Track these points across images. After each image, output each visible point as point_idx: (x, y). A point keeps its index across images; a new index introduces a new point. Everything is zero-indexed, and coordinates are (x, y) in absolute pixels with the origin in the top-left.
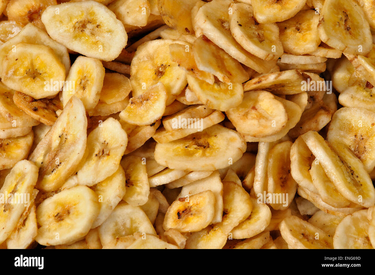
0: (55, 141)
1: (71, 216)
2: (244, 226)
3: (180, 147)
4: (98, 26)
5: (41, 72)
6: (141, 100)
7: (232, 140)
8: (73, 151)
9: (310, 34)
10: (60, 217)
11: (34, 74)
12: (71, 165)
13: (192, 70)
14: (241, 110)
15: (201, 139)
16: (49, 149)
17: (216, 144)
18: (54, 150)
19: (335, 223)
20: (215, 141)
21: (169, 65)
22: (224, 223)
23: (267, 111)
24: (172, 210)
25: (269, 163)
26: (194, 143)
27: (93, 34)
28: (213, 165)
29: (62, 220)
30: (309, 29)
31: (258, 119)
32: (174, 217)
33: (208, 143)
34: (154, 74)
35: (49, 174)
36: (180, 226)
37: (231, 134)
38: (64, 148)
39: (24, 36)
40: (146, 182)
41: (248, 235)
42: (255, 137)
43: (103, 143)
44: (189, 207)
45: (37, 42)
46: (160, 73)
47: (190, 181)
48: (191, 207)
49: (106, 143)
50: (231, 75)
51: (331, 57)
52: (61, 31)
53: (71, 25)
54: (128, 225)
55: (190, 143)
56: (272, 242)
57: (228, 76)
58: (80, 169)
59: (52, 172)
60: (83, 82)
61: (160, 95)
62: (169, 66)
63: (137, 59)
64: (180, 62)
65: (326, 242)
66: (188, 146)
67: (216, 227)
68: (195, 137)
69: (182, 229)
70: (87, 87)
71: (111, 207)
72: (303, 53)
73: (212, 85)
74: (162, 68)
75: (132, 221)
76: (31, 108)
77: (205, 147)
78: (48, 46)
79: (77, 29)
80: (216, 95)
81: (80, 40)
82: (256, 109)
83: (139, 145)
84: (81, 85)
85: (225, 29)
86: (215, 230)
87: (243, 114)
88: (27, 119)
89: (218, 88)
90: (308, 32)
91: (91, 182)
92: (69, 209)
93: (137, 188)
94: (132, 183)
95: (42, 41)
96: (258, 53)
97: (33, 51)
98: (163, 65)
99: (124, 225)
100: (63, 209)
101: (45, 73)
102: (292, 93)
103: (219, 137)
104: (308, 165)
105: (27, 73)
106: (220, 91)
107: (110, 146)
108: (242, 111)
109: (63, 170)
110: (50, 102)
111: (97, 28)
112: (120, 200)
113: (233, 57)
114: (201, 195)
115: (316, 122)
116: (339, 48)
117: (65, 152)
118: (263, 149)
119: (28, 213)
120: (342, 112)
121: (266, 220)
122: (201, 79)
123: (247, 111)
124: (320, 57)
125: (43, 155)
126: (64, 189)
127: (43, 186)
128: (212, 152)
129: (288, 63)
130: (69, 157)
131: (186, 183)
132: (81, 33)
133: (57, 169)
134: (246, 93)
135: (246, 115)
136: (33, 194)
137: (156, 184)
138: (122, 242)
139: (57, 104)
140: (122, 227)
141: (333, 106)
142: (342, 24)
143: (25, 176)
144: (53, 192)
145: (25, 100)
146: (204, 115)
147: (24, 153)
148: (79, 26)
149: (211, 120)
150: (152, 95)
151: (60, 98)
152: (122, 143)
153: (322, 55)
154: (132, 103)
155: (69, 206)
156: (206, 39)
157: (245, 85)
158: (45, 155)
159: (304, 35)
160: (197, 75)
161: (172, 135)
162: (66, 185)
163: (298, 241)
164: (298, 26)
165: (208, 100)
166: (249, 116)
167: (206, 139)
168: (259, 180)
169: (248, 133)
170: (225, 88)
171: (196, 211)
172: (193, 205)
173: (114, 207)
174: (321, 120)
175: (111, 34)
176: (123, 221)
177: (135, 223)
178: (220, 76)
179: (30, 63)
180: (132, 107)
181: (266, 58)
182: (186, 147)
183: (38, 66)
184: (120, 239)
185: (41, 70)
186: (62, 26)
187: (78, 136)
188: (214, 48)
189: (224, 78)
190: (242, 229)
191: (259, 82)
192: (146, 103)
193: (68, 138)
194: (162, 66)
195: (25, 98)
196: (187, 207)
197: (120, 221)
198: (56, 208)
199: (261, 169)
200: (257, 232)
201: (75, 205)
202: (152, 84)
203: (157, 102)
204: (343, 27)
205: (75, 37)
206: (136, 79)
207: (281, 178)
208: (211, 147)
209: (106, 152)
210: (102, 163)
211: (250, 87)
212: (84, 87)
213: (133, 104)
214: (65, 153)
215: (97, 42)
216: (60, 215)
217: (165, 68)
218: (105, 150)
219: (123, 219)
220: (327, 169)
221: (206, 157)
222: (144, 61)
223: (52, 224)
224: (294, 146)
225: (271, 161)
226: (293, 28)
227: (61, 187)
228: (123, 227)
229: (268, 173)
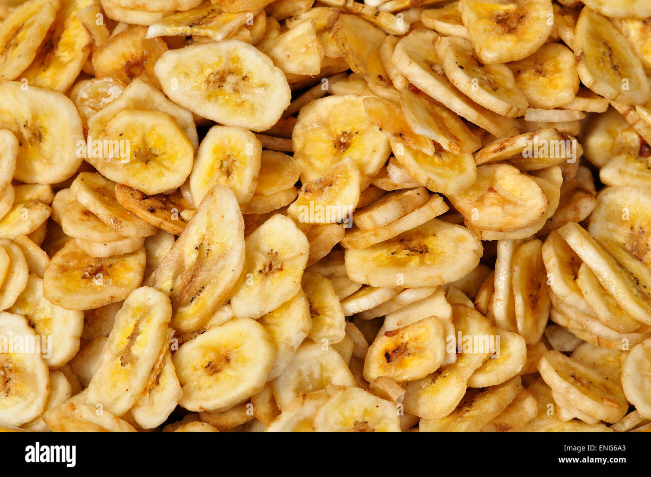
0: (189, 255)
1: (232, 363)
2: (489, 368)
3: (384, 253)
4: (244, 78)
5: (157, 153)
6: (320, 186)
7: (460, 240)
8: (223, 268)
9: (560, 77)
10: (214, 367)
11: (147, 156)
12: (223, 289)
13: (401, 135)
14: (471, 193)
15: (412, 240)
16: (180, 270)
17: (436, 246)
18: (190, 269)
19: (609, 361)
20: (435, 243)
21: (357, 131)
22: (459, 364)
23: (513, 193)
24: (375, 351)
25: (514, 273)
26: (403, 246)
27: (236, 91)
28: (440, 277)
29: (219, 371)
30: (557, 70)
31: (501, 204)
32: (379, 360)
33: (426, 246)
34: (333, 147)
35: (186, 305)
36: (393, 372)
37: (458, 231)
38: (207, 264)
39: (130, 99)
40: (340, 309)
41: (498, 380)
42: (501, 231)
43: (268, 254)
44: (402, 343)
45: (148, 108)
46: (342, 145)
47: (401, 305)
48: (407, 343)
49: (274, 252)
50: (458, 140)
51: (594, 111)
52: (187, 88)
53: (202, 78)
54: (317, 375)
55: (397, 247)
56: (526, 392)
57: (456, 142)
58: (235, 295)
59: (191, 301)
60: (225, 164)
61: (350, 176)
62: (357, 133)
63: (301, 126)
64: (382, 124)
65: (605, 388)
66: (395, 252)
67: (447, 371)
68: (403, 239)
69: (398, 376)
70: (234, 171)
71: (293, 347)
72: (554, 106)
73: (430, 157)
74: (345, 137)
75: (322, 368)
76: (145, 208)
77: (421, 253)
78: (165, 113)
79: (211, 84)
80: (440, 171)
81: (216, 101)
82: (495, 192)
83: (324, 253)
84: (223, 169)
85: (437, 74)
86: (445, 376)
87: (476, 199)
88: (142, 225)
89: (439, 161)
90: (557, 75)
91: (256, 311)
92: (227, 354)
93: (326, 318)
94: (317, 311)
95: (156, 105)
96: (496, 106)
97: (146, 120)
98: (346, 133)
99: (311, 375)
100: (217, 355)
101: (164, 153)
102: (540, 166)
103: (440, 237)
104: (571, 273)
105: (136, 156)
106: (443, 165)
107: (281, 257)
108: (474, 195)
109: (209, 297)
110: (167, 200)
111: (243, 81)
112: (305, 336)
113: (458, 114)
114: (422, 324)
115: (575, 210)
116: (610, 95)
117: (208, 271)
118: (504, 252)
119: (163, 365)
120: (610, 194)
121: (522, 356)
122: (415, 147)
123: (482, 194)
124: (578, 110)
125: (171, 278)
126: (211, 326)
127: (178, 323)
128: (434, 258)
129: (535, 121)
130: (216, 277)
131: (395, 307)
132: (218, 90)
133: (198, 297)
134: (480, 167)
135: (481, 200)
136: (168, 336)
137: (352, 312)
138: (311, 401)
139: (176, 202)
140: (307, 378)
141: (590, 186)
142: (607, 61)
143: (150, 310)
144: (193, 332)
145: (133, 197)
146: (419, 203)
147: (138, 277)
148: (214, 79)
149: (433, 210)
150: (337, 177)
151: (182, 193)
152: (302, 251)
153: (581, 109)
154: (306, 191)
155: (226, 350)
156: (415, 90)
157: (478, 156)
158: (174, 278)
159: (551, 80)
160: (409, 142)
161: (375, 235)
162: (214, 321)
163: (571, 385)
164: (538, 68)
165: (429, 179)
166: (487, 202)
167: (421, 240)
168: (503, 298)
169: (490, 226)
170: (450, 161)
171: (416, 349)
172: (410, 340)
173: (296, 347)
174: (583, 206)
175: (265, 89)
176: (310, 369)
177: (327, 371)
178: (444, 142)
179: (141, 139)
180: (307, 197)
181: (508, 113)
182: (393, 254)
183: (153, 143)
184: (308, 396)
185: (158, 149)
186: (188, 82)
187: (230, 243)
188: (426, 102)
189: (450, 145)
190: (487, 372)
191: (501, 149)
192: (330, 189)
193: (213, 248)
194: (345, 135)
195: (132, 194)
196: (399, 344)
197: (304, 368)
198: (204, 356)
199: (504, 282)
200: (510, 375)
201: (236, 348)
202: (331, 162)
203: (346, 186)
204: (609, 65)
205: (209, 97)
206: (304, 156)
207: (531, 295)
208: (430, 251)
209: (276, 266)
210: (271, 282)
211: (487, 157)
212: (228, 172)
213: (308, 193)
214: (210, 272)
215: (243, 102)
216: (213, 364)
217: (350, 137)
218: (273, 263)
219: (310, 366)
220: (602, 277)
221: (427, 265)
222: (313, 130)
223: (202, 379)
224: (549, 245)
225: (517, 269)
226: (531, 70)
227: (206, 324)
228: (310, 378)
229: (514, 288)
